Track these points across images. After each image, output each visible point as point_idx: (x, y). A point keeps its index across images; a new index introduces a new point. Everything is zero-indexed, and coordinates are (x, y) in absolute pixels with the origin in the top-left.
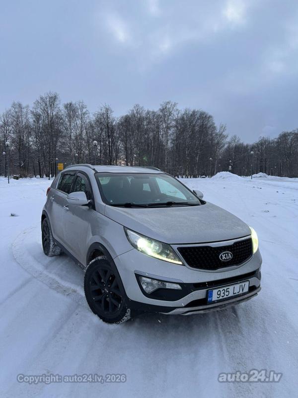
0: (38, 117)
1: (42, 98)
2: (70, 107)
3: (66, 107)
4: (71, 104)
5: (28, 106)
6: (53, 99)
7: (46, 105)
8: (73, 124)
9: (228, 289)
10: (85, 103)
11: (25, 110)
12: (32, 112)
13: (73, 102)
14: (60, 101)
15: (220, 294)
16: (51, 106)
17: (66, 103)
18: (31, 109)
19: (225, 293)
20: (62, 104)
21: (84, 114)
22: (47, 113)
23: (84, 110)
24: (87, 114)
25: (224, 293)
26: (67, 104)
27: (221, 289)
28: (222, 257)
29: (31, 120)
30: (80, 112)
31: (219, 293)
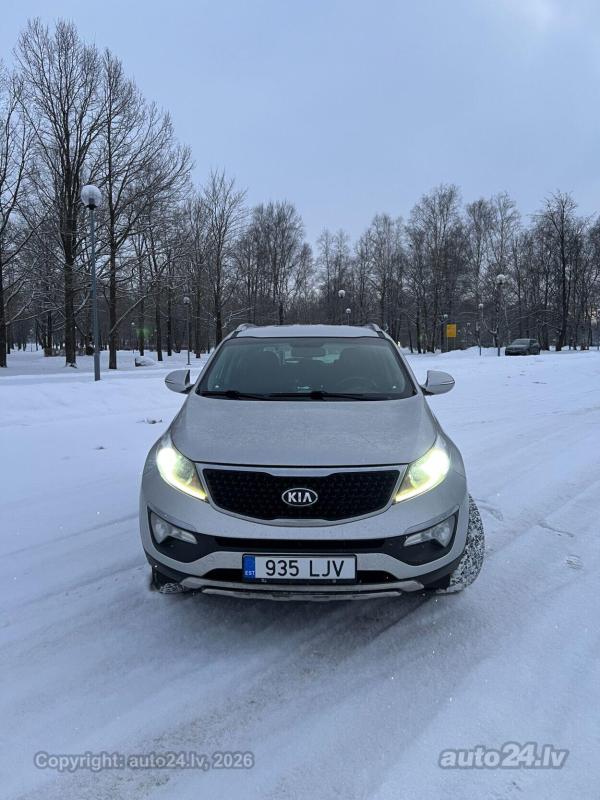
0: (418, 238)
1: (425, 201)
2: (480, 211)
3: (472, 210)
4: (481, 203)
5: (400, 220)
6: (447, 199)
7: (433, 212)
8: (483, 245)
9: (296, 561)
10: (512, 198)
11: (396, 226)
12: (407, 230)
13: (486, 199)
14: (460, 200)
15: (273, 569)
16: (442, 212)
17: (471, 203)
18: (406, 224)
19: (287, 568)
20: (462, 206)
21: (510, 218)
22: (435, 228)
23: (509, 212)
24: (514, 218)
25: (284, 568)
26: (474, 205)
27: (276, 560)
28: (286, 497)
29: (405, 246)
30: (499, 218)
31: (271, 565)
